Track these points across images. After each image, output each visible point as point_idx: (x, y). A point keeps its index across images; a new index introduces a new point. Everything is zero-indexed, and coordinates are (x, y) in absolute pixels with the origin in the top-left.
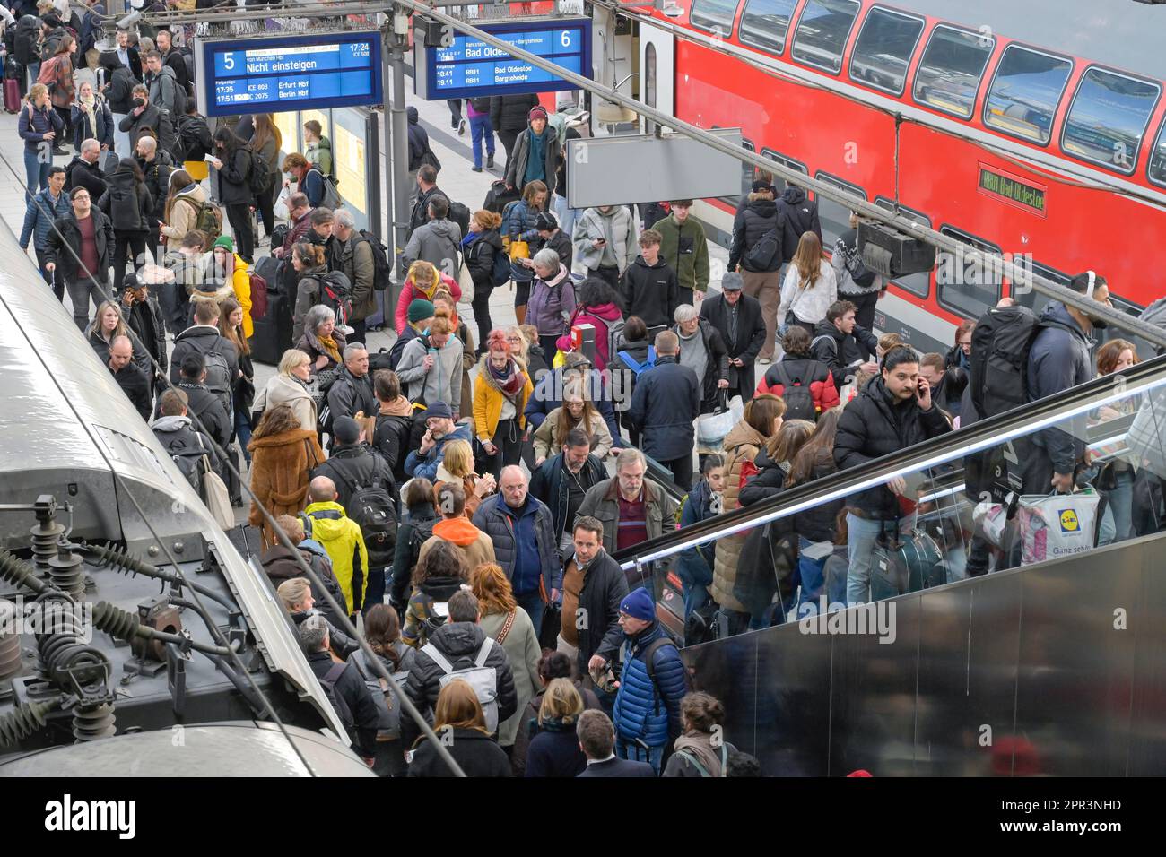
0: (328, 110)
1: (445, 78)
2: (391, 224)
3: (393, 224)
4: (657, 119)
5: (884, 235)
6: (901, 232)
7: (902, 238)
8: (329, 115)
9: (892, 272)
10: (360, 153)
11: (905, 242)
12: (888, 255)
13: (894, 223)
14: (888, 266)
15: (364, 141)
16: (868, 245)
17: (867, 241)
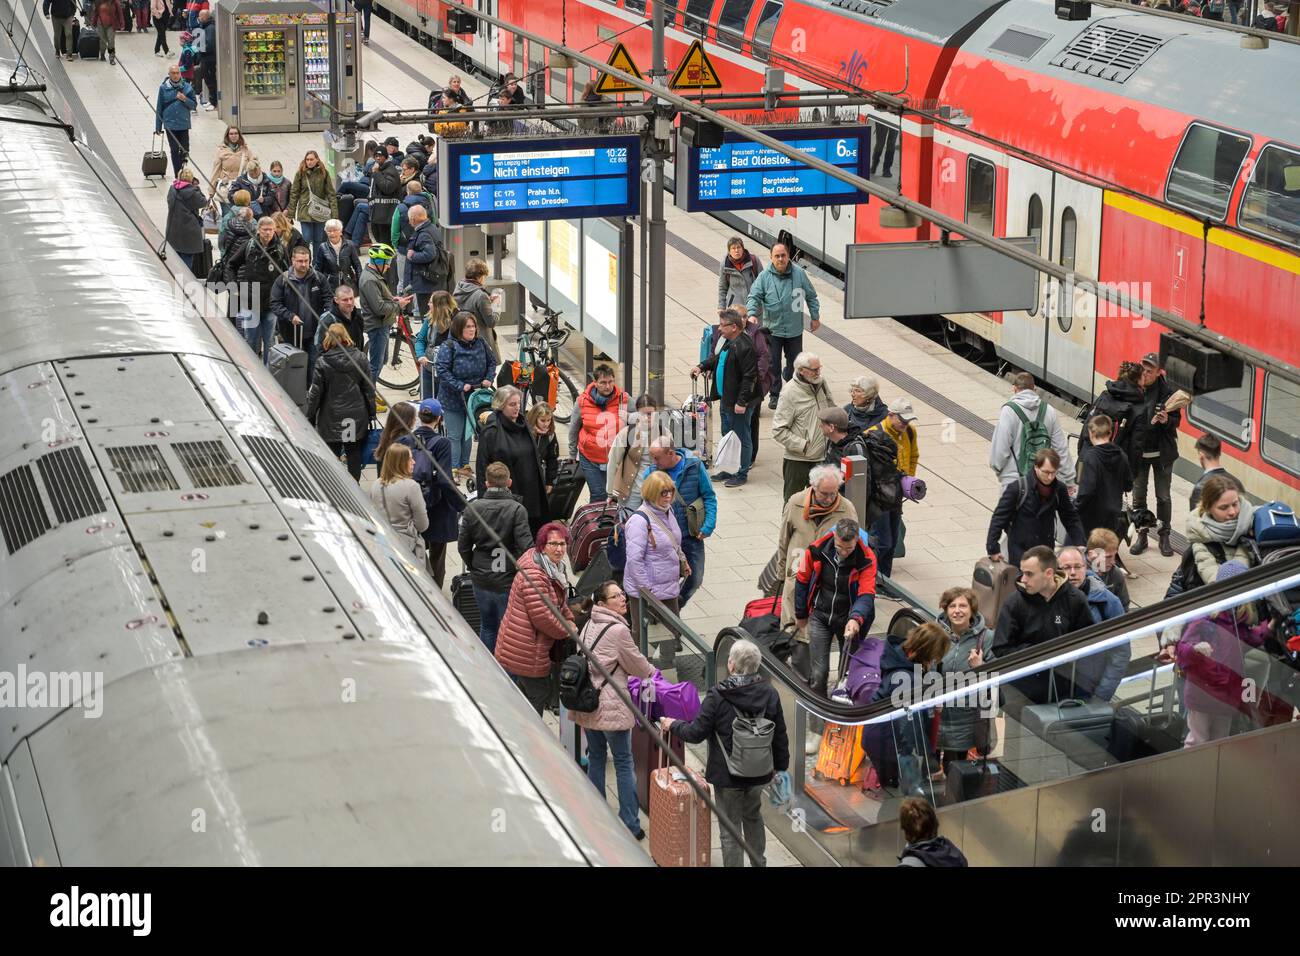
0: (579, 220)
1: (709, 190)
2: (644, 346)
3: (646, 346)
4: (945, 224)
5: (1187, 347)
6: (1207, 345)
7: (1206, 351)
8: (579, 226)
9: (1195, 387)
10: (612, 268)
11: (1210, 355)
12: (1193, 369)
13: (1199, 336)
14: (1191, 380)
15: (617, 255)
16: (1171, 359)
17: (1169, 355)
